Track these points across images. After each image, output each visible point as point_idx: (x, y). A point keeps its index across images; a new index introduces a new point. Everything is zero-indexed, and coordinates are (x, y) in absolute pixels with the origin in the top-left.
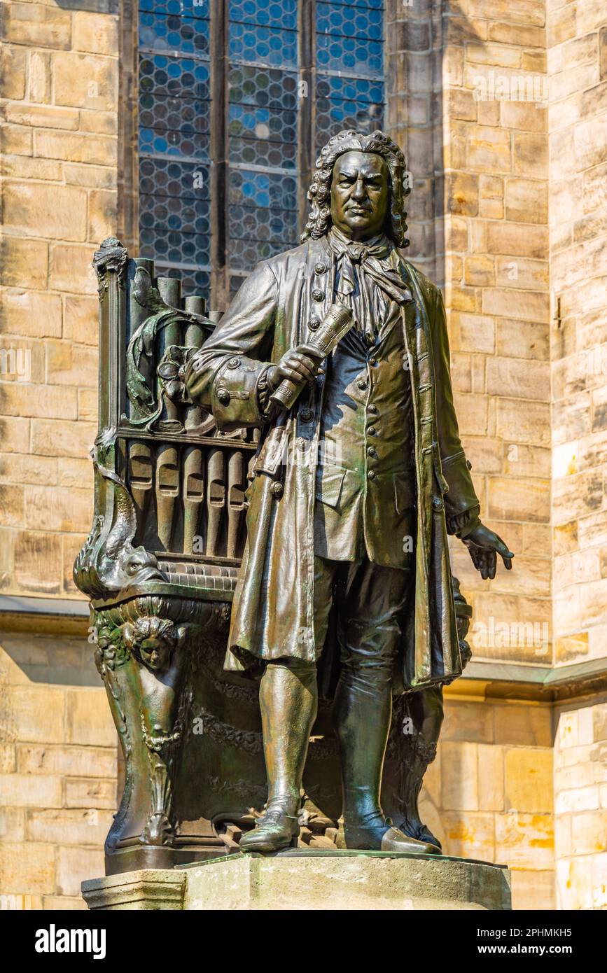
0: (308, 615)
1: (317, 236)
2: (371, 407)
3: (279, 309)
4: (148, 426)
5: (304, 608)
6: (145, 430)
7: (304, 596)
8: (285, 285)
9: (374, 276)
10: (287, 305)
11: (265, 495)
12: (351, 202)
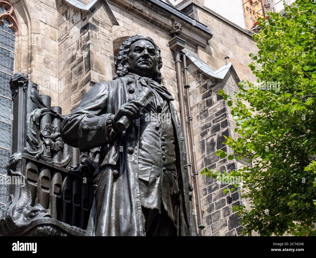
0: (141, 230)
1: (123, 75)
2: (163, 138)
3: (110, 99)
4: (37, 155)
5: (138, 227)
6: (35, 157)
7: (137, 221)
8: (112, 89)
9: (156, 88)
10: (114, 96)
11: (110, 176)
12: (141, 59)
